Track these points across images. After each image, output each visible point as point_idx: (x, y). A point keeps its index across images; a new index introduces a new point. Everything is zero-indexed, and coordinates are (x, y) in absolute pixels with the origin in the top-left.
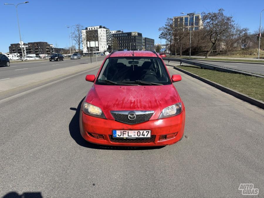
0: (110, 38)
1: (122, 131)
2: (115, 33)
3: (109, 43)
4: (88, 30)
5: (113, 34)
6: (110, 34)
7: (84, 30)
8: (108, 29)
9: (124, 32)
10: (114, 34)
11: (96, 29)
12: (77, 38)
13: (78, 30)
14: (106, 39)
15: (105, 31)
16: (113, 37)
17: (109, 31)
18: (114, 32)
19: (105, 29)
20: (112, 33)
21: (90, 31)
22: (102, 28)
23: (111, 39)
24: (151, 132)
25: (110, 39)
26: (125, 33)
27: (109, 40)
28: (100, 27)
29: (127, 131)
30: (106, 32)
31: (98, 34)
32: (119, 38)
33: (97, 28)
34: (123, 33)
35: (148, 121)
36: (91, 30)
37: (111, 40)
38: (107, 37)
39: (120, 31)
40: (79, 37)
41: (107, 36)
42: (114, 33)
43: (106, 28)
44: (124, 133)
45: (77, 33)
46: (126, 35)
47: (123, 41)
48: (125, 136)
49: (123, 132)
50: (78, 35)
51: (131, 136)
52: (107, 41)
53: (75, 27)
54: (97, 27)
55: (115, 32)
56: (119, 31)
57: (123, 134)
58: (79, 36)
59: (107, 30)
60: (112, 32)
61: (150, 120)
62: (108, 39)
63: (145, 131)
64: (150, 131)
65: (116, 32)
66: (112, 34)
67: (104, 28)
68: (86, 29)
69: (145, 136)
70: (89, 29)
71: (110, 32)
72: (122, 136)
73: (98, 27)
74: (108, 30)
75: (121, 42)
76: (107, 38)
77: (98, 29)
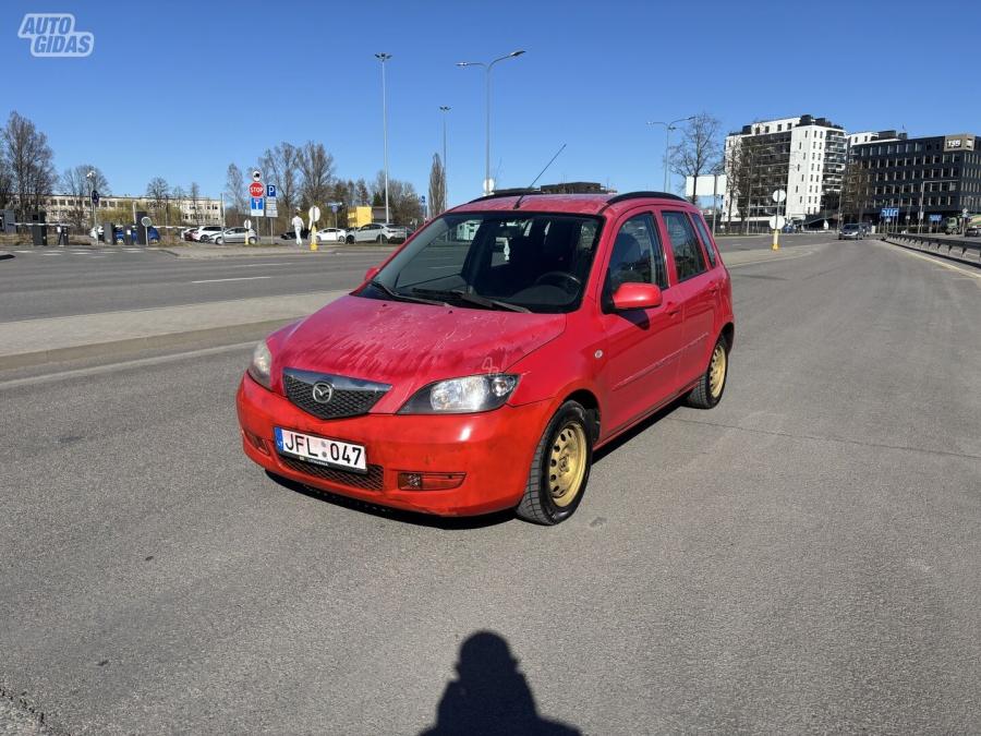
0: (842, 161)
1: (294, 434)
2: (869, 142)
3: (833, 182)
4: (753, 134)
5: (858, 148)
6: (841, 145)
7: (737, 134)
8: (836, 127)
9: (910, 137)
10: (861, 146)
11: (784, 129)
12: (691, 167)
13: (698, 136)
14: (822, 167)
15: (825, 135)
16: (855, 158)
17: (841, 134)
18: (862, 138)
19: (825, 130)
20: (853, 143)
21: (758, 139)
22: (810, 124)
23: (844, 167)
24: (366, 452)
25: (840, 166)
26: (913, 142)
27: (834, 171)
28: (805, 121)
29: (306, 436)
30: (828, 137)
31: (792, 149)
32: (883, 164)
33: (790, 125)
34: (904, 141)
35: (367, 414)
36: (762, 132)
37: (842, 172)
38: (826, 159)
39: (893, 132)
40: (698, 163)
41: (828, 155)
42: (861, 141)
43: (829, 125)
44: (299, 440)
45: (691, 147)
46: (917, 148)
47: (899, 176)
48: (303, 452)
49: (297, 437)
50: (694, 155)
51: (316, 455)
52: (825, 177)
53: (687, 124)
54: (789, 121)
55: (870, 135)
56: (890, 134)
57: (298, 444)
58: (699, 156)
59: (829, 133)
60: (853, 137)
61: (371, 411)
62: (832, 165)
63: (350, 447)
64: (362, 448)
65: (873, 139)
66: (855, 147)
67: (821, 122)
68: (747, 130)
69: (352, 464)
70: (758, 130)
71: (847, 137)
72: (294, 451)
73: (797, 121)
74: (835, 133)
75: (890, 177)
76: (826, 165)
77: (794, 130)
